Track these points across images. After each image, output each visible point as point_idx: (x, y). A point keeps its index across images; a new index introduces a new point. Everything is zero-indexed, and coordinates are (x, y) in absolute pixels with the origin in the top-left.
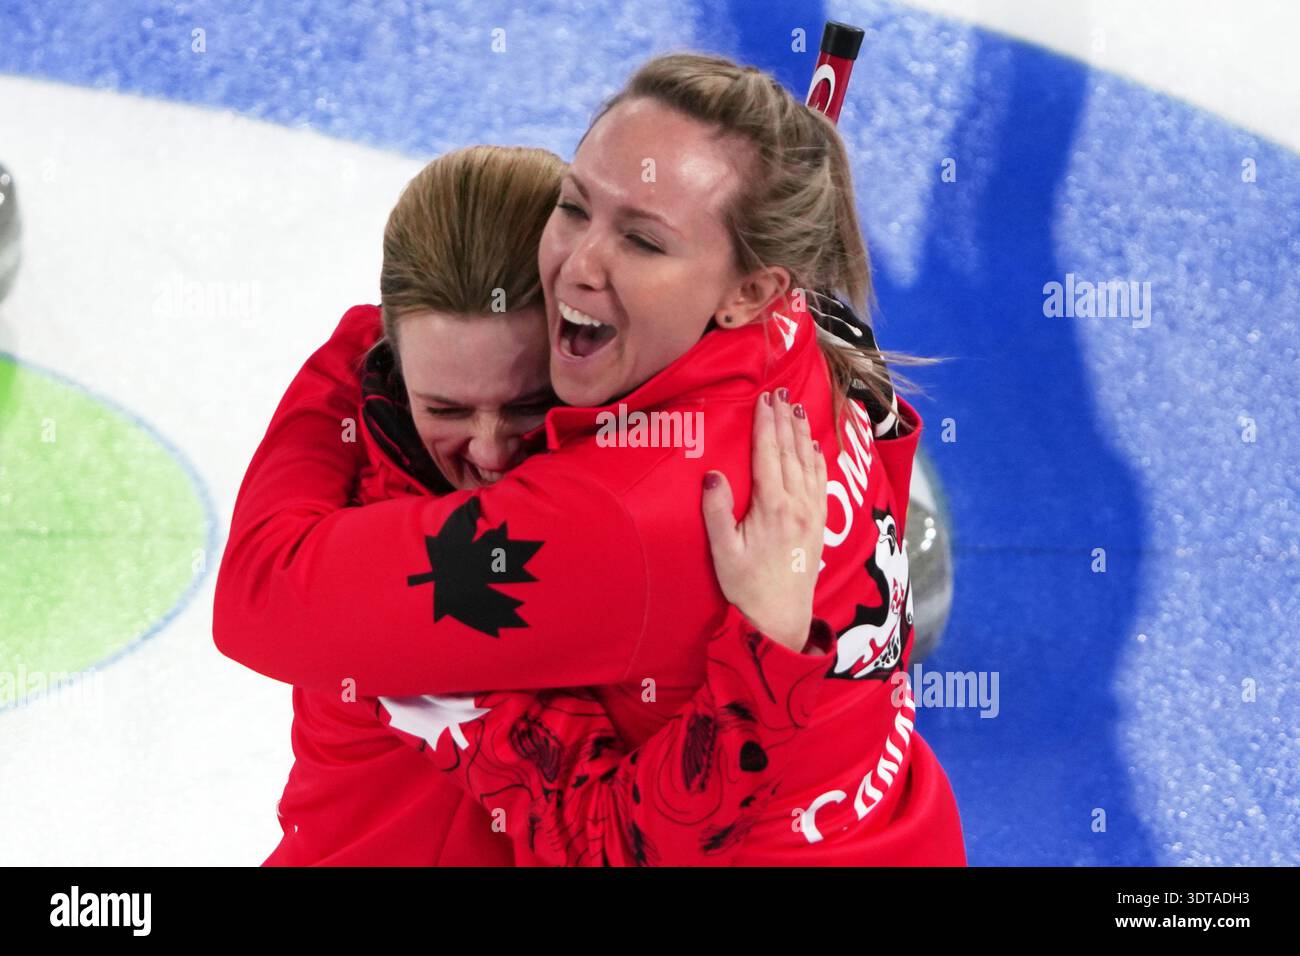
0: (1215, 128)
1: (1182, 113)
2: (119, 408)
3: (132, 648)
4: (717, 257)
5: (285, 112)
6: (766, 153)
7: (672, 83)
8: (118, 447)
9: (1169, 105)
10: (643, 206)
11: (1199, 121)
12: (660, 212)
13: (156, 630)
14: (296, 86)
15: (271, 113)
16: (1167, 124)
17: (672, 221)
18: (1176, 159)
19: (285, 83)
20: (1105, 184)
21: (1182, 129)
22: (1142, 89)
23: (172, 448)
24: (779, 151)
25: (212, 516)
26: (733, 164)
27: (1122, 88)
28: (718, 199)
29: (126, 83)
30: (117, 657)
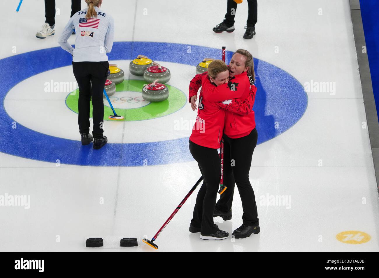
0: (269, 64)
1: (266, 63)
2: (179, 89)
3: (180, 109)
4: (244, 66)
5: (192, 65)
6: (248, 58)
7: (240, 52)
8: (179, 93)
9: (265, 62)
10: (238, 62)
11: (267, 64)
12: (239, 62)
13: (182, 108)
14: (193, 62)
15: (191, 65)
16: (265, 64)
17: (241, 63)
18: (266, 67)
19: (192, 62)
20: (260, 69)
21: (266, 64)
22: (263, 61)
23: (183, 92)
24: (249, 57)
25: (187, 98)
26: (245, 58)
27: (261, 61)
28: (244, 62)
29: (179, 62)
30: (179, 110)
